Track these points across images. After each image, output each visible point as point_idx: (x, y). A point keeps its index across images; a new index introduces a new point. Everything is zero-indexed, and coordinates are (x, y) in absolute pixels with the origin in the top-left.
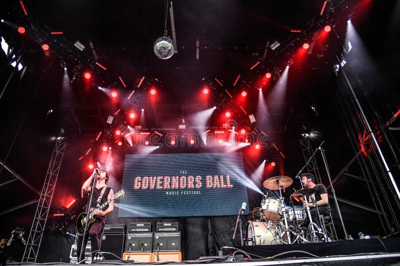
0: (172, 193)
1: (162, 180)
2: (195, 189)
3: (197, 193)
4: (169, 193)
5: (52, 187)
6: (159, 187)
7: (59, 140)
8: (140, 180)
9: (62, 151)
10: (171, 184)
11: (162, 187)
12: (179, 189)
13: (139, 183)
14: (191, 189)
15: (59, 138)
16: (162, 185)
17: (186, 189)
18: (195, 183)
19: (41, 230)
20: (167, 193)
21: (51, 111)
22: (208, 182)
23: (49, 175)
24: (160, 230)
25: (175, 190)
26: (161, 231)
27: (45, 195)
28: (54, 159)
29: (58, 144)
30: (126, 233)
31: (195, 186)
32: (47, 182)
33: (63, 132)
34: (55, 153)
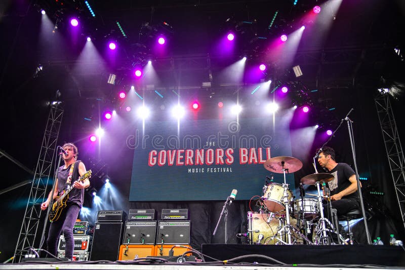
0: (195, 170)
1: (184, 154)
2: (225, 165)
3: (228, 170)
4: (192, 170)
5: (49, 164)
6: (179, 162)
7: (54, 106)
8: (156, 154)
9: (59, 119)
10: (194, 159)
11: (183, 163)
12: (205, 165)
13: (155, 158)
14: (220, 166)
15: (54, 103)
16: (183, 160)
17: (214, 165)
18: (225, 157)
19: (37, 217)
20: (190, 170)
21: (41, 68)
22: (242, 156)
23: (44, 150)
24: (166, 218)
25: (200, 166)
26: (166, 220)
27: (41, 174)
28: (49, 129)
29: (54, 110)
30: (124, 222)
31: (224, 161)
32: (42, 158)
33: (60, 94)
34: (51, 122)
